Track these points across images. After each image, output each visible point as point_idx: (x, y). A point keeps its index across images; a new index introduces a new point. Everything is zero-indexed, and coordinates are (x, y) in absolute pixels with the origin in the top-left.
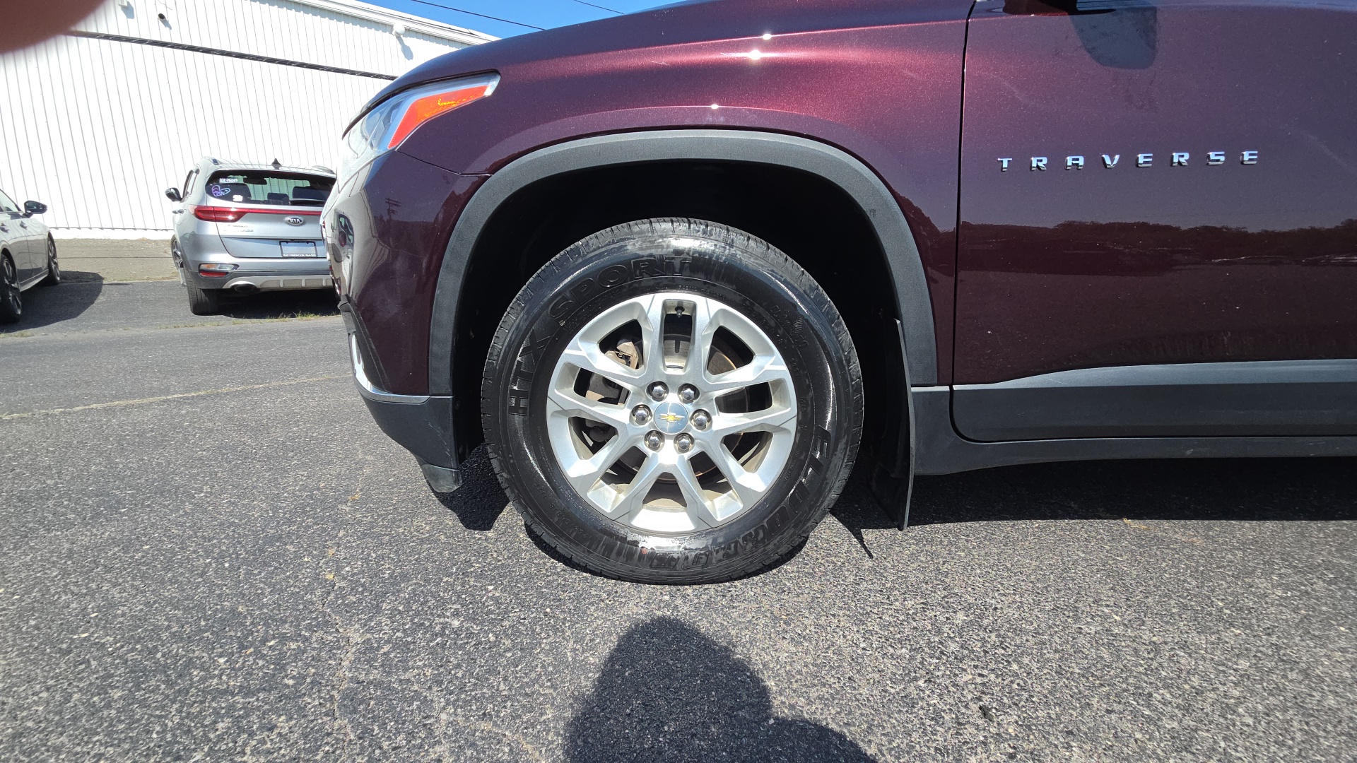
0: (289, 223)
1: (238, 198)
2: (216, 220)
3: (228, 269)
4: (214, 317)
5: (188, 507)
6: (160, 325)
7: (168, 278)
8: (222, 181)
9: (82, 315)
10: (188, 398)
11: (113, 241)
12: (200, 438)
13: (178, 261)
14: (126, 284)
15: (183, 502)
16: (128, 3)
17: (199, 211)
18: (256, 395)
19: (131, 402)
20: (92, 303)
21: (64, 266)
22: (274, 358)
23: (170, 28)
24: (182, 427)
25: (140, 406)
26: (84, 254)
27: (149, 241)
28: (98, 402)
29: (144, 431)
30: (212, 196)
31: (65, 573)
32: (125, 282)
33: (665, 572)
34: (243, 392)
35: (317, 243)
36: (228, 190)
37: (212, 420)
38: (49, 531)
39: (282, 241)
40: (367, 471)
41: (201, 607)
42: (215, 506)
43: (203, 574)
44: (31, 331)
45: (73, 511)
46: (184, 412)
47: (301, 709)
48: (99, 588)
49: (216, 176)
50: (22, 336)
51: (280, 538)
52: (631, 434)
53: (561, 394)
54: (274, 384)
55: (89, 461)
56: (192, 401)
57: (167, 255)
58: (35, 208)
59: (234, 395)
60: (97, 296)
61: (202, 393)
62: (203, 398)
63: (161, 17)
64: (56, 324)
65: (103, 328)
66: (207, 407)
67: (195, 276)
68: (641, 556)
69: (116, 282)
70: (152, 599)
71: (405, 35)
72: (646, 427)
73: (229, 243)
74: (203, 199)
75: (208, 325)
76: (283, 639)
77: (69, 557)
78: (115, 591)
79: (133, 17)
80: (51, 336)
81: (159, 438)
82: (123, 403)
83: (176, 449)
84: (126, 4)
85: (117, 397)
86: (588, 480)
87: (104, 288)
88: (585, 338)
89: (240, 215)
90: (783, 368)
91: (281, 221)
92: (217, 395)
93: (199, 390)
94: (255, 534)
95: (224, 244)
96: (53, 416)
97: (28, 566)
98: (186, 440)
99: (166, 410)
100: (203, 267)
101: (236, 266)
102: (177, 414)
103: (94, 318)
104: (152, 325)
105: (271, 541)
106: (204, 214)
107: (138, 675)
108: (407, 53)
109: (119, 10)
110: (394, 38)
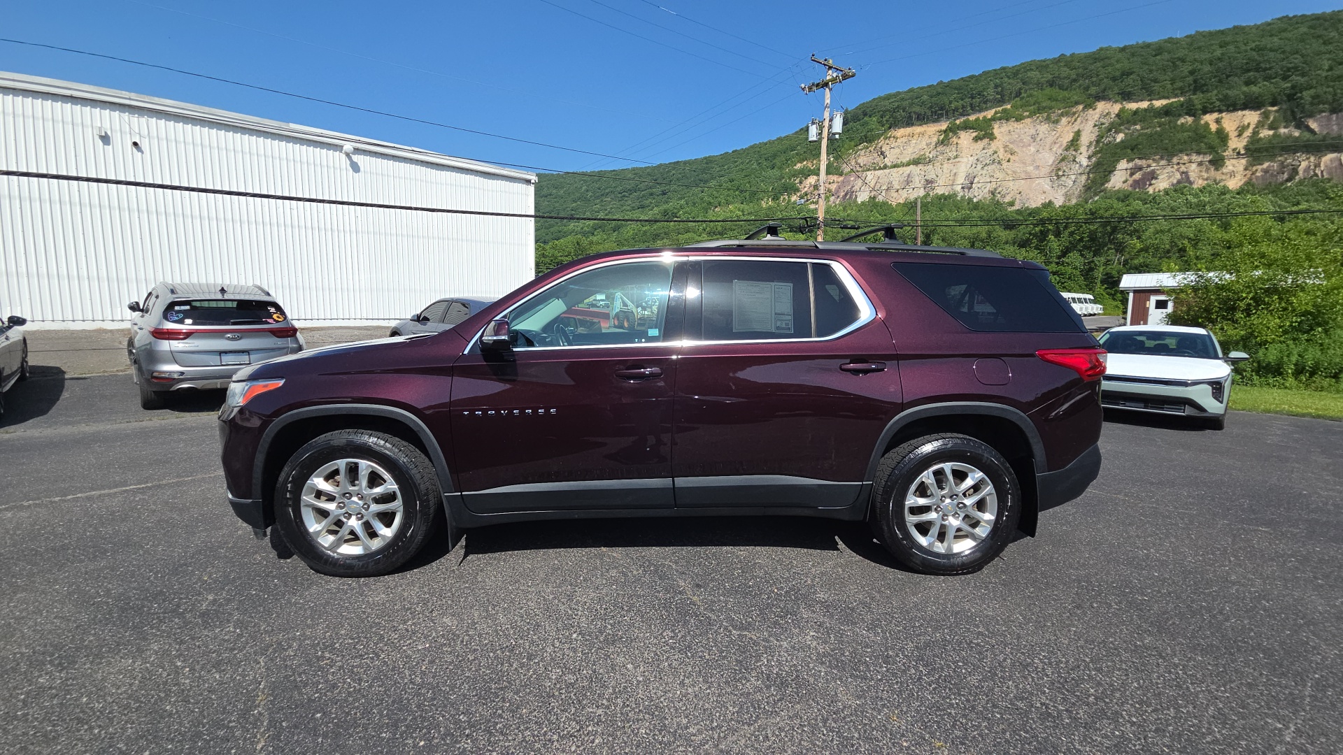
0: (229, 339)
1: (189, 321)
2: (169, 339)
3: (176, 376)
4: (161, 411)
5: (141, 552)
6: (115, 420)
7: (122, 371)
8: (177, 308)
9: (51, 412)
10: (139, 489)
11: (73, 332)
12: (148, 516)
13: (132, 357)
14: (85, 378)
15: (138, 550)
16: (106, 133)
17: (156, 333)
18: (185, 486)
19: (103, 492)
20: (58, 399)
21: (33, 361)
22: (203, 454)
23: (142, 152)
24: (136, 509)
25: (109, 495)
26: (47, 348)
27: (106, 331)
28: (81, 492)
29: (114, 512)
30: (168, 320)
31: (86, 580)
32: (84, 376)
33: (349, 571)
34: (178, 484)
35: (251, 352)
36: (181, 316)
37: (155, 503)
38: (73, 563)
39: (221, 353)
40: (240, 532)
41: (147, 590)
42: (155, 551)
43: (148, 579)
44: (13, 428)
45: (83, 555)
46: (137, 499)
47: (184, 617)
48: (102, 585)
49: (171, 306)
50: (7, 433)
51: (186, 565)
52: (336, 514)
53: (307, 498)
54: (199, 476)
55: (85, 530)
56: (143, 491)
57: (121, 346)
58: (16, 321)
59: (170, 486)
60: (62, 391)
61: (149, 485)
62: (150, 488)
63: (135, 144)
64: (31, 421)
65: (69, 424)
66: (153, 495)
67: (148, 381)
68: (340, 565)
69: (76, 376)
70: (126, 588)
71: (354, 153)
72: (343, 511)
73: (177, 356)
74: (160, 323)
75: (155, 419)
76: (181, 599)
77: (86, 574)
78: (110, 586)
79: (109, 144)
80: (29, 433)
81: (123, 516)
82: (98, 493)
83: (134, 522)
84: (103, 134)
85: (92, 489)
86: (318, 533)
87: (67, 383)
88: (318, 476)
89: (188, 335)
90: (396, 487)
91: (222, 337)
92: (159, 486)
93: (147, 482)
94: (174, 563)
95: (174, 357)
96: (55, 502)
97: (67, 578)
98: (140, 517)
99: (126, 497)
100: (155, 374)
101: (182, 373)
102: (134, 500)
103: (61, 415)
104: (109, 420)
105: (181, 566)
106: (160, 334)
107: (123, 610)
108: (355, 168)
109: (97, 138)
110: (343, 156)
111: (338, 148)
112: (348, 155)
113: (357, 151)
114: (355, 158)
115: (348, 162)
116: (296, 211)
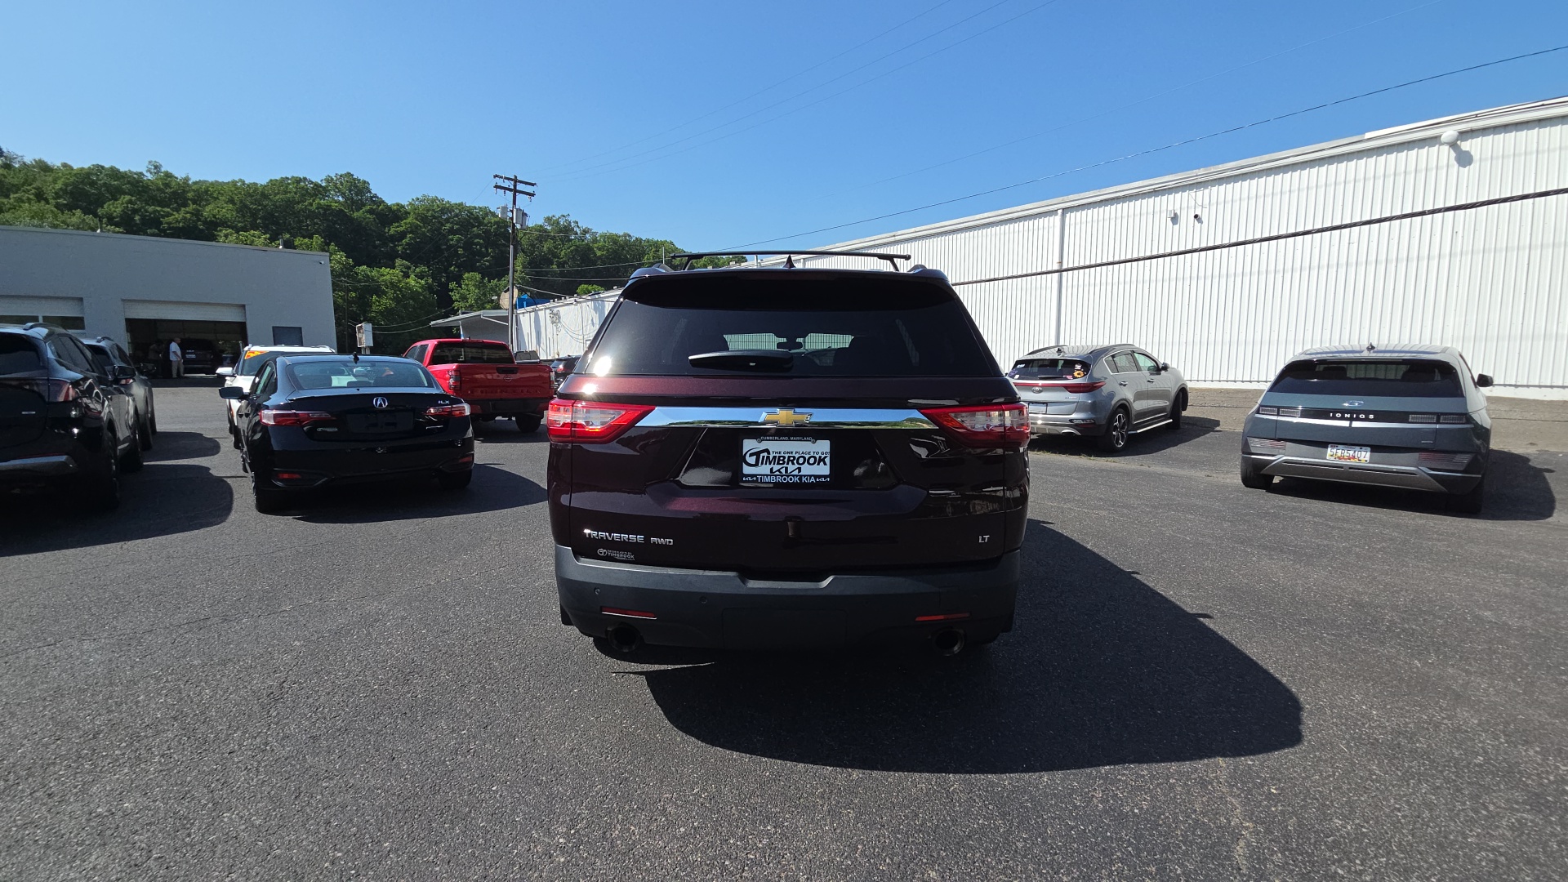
0: (1033, 391)
23: (1202, 223)
63: (1196, 216)
71: (1459, 139)
79: (1177, 223)
84: (1173, 215)
108: (1464, 159)
109: (1169, 220)
110: (1446, 148)
111: (1434, 140)
112: (1453, 145)
113: (1464, 135)
114: (1465, 146)
115: (1453, 154)
116: (1356, 245)
